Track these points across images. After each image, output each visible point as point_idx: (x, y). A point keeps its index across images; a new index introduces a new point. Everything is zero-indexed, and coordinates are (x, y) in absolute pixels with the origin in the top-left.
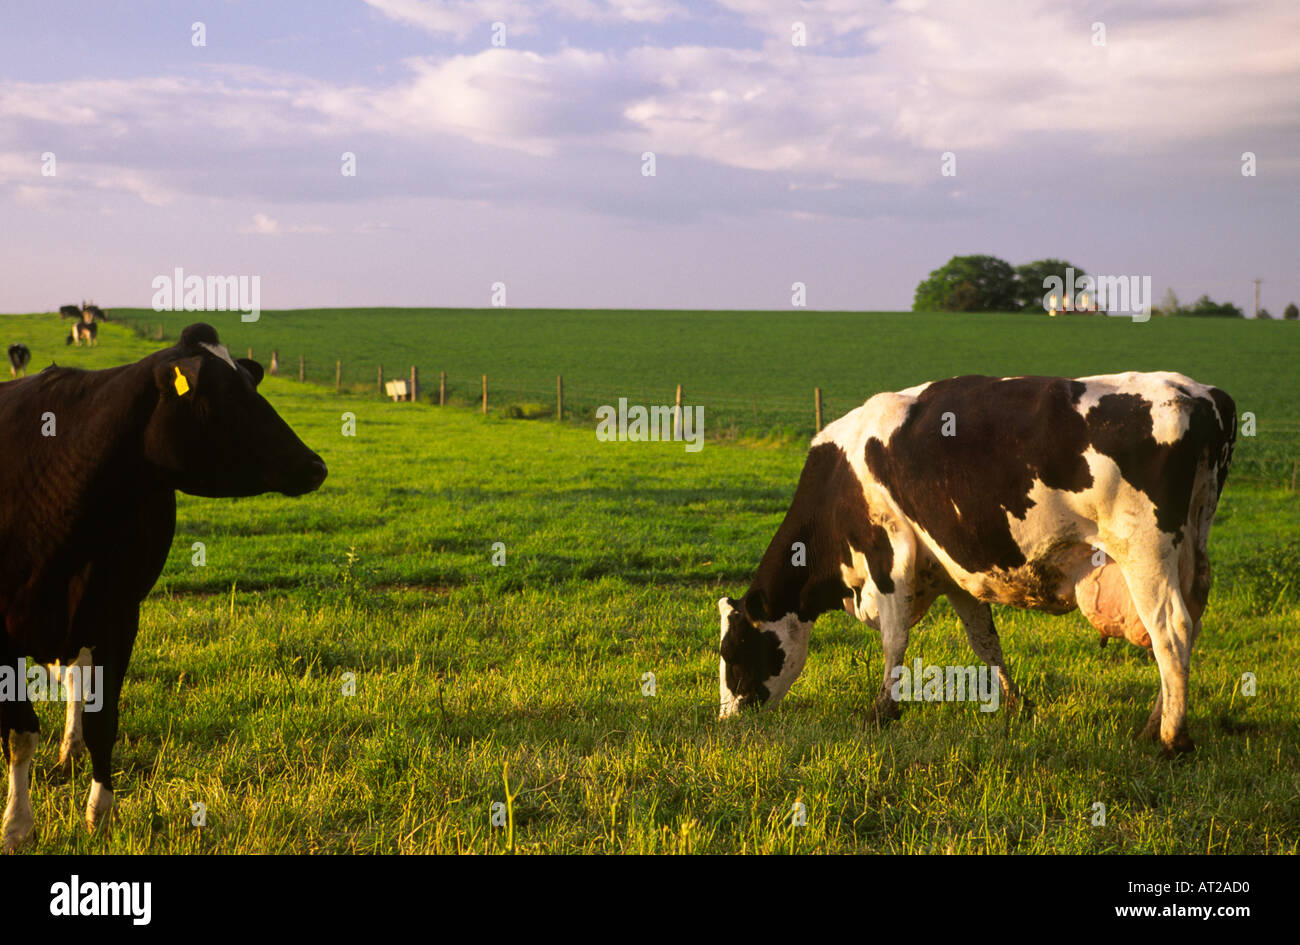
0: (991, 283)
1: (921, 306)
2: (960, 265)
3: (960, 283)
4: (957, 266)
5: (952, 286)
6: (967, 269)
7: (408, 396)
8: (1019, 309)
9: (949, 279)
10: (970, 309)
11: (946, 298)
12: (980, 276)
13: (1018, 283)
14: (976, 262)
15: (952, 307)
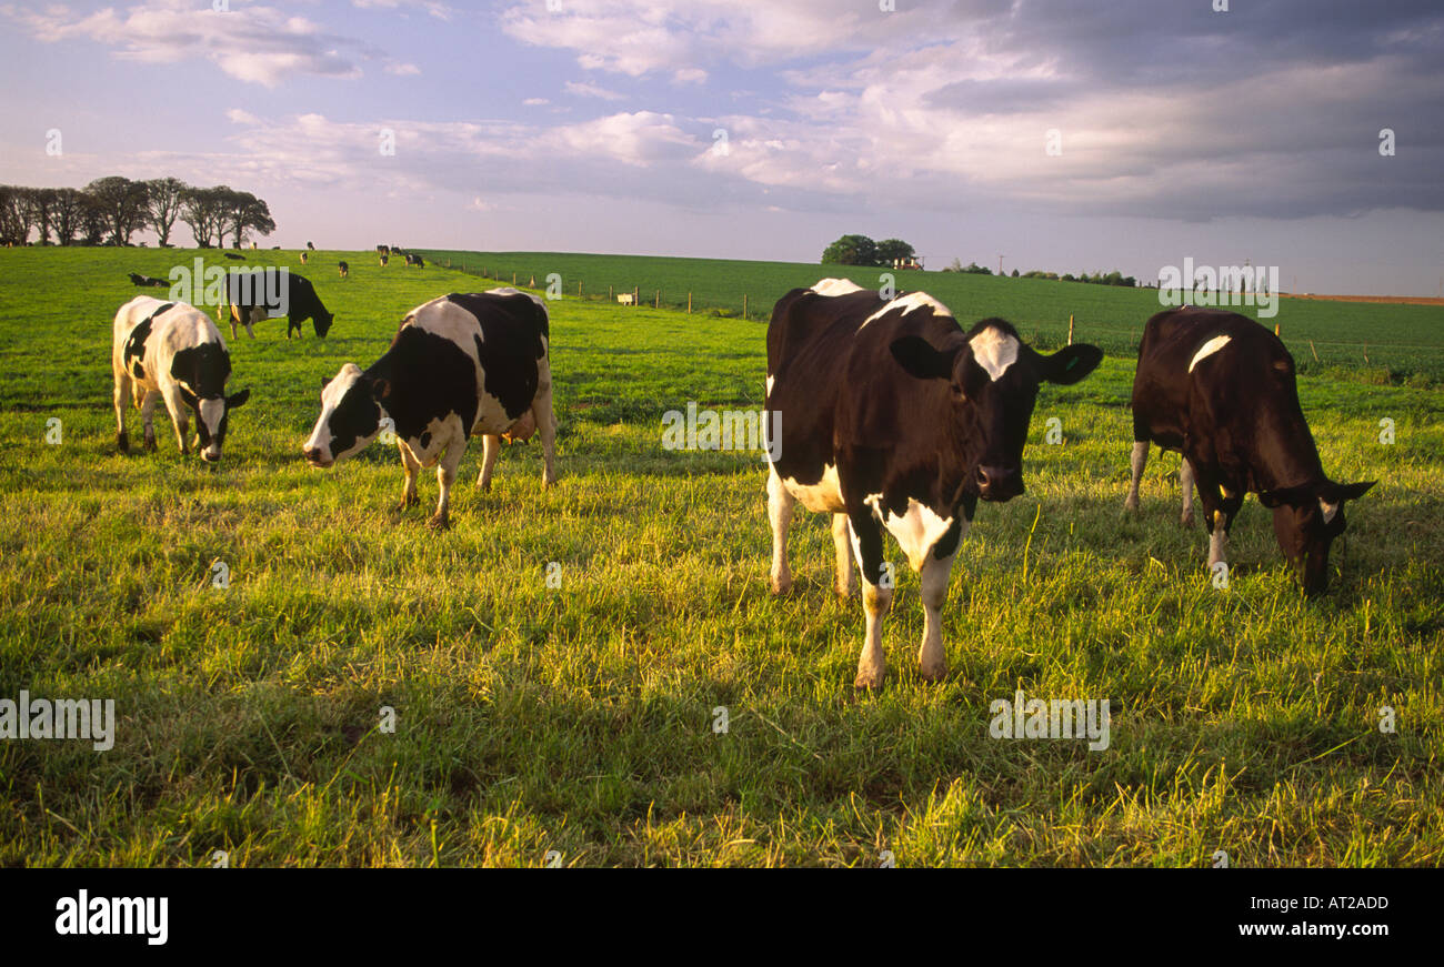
0: (863, 250)
1: (825, 262)
2: (847, 240)
3: (847, 250)
4: (845, 240)
5: (843, 251)
6: (851, 242)
7: (633, 303)
8: (879, 266)
9: (841, 247)
10: (853, 264)
11: (840, 258)
12: (858, 247)
13: (877, 251)
14: (855, 239)
15: (844, 262)
